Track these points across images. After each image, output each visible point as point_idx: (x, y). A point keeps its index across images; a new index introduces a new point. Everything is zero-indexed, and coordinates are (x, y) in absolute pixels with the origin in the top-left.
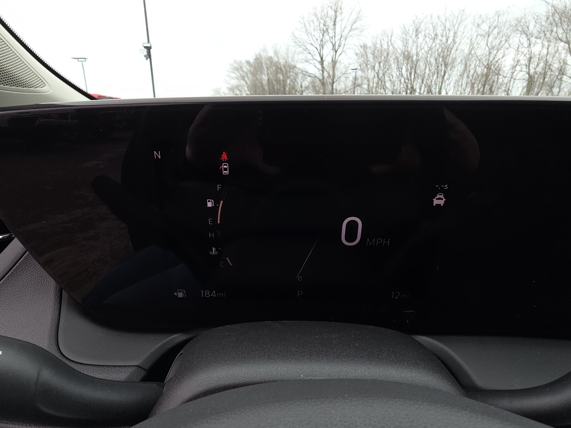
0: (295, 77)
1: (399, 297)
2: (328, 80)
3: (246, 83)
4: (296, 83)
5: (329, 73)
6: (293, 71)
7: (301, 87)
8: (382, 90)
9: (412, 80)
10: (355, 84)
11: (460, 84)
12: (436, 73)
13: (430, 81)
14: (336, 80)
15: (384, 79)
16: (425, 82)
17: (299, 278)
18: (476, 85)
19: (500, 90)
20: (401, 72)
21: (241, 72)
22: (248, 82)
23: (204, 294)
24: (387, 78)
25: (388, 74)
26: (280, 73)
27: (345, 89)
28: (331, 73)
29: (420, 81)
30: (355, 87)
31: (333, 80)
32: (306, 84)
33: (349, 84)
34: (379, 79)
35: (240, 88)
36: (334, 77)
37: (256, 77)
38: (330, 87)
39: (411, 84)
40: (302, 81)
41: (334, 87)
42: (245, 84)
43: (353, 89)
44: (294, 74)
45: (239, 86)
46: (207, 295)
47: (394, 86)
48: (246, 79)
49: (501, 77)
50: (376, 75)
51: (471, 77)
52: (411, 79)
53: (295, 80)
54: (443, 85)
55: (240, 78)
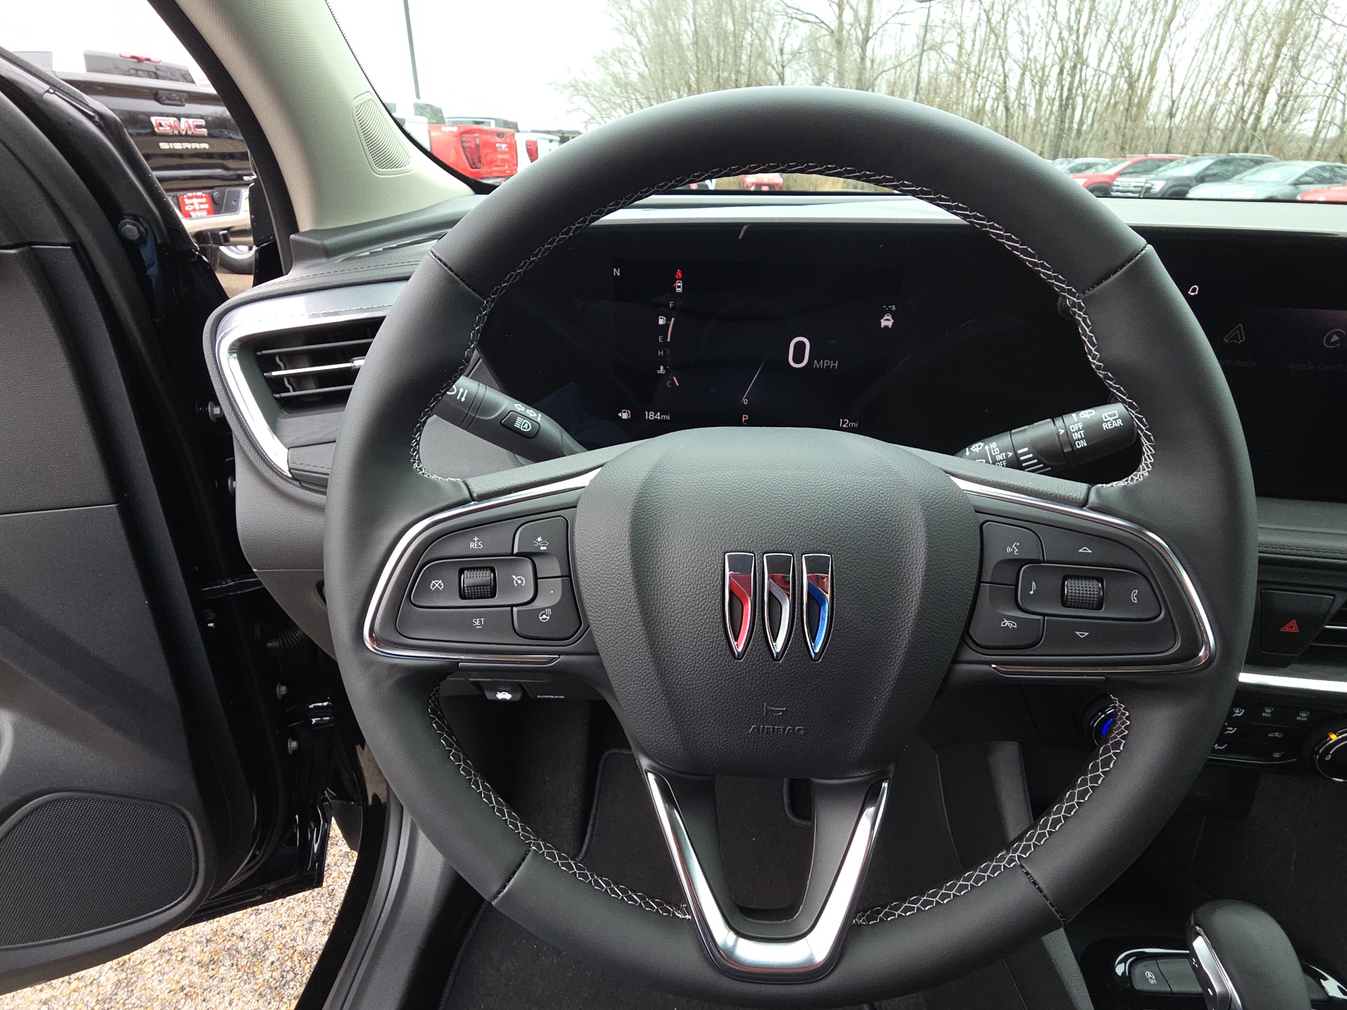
0: (765, 23)
1: (848, 425)
2: (852, 32)
3: (639, 42)
4: (768, 42)
5: (856, 13)
6: (762, 6)
7: (782, 51)
8: (996, 60)
9: (1082, 31)
10: (924, 43)
11: (1213, 42)
12: (1150, 10)
13: (1130, 34)
14: (875, 34)
15: (1005, 28)
16: (1114, 38)
17: (745, 402)
18: (1255, 46)
19: (1320, 63)
20: (1055, 8)
21: (628, 14)
22: (645, 40)
23: (648, 415)
24: (1012, 27)
25: (1016, 12)
26: (727, 14)
27: (897, 57)
28: (863, 13)
29: (1103, 34)
30: (923, 51)
31: (866, 31)
32: (792, 44)
33: (910, 42)
34: (992, 30)
35: (623, 57)
36: (868, 24)
37: (665, 26)
38: (857, 51)
39: (1076, 44)
40: (785, 34)
41: (868, 53)
42: (634, 42)
43: (918, 59)
44: (764, 18)
45: (620, 51)
46: (652, 417)
47: (1029, 50)
48: (639, 29)
49: (1326, 24)
50: (984, 17)
51: (1245, 21)
52: (1078, 30)
53: (767, 32)
54: (1166, 45)
55: (623, 29)
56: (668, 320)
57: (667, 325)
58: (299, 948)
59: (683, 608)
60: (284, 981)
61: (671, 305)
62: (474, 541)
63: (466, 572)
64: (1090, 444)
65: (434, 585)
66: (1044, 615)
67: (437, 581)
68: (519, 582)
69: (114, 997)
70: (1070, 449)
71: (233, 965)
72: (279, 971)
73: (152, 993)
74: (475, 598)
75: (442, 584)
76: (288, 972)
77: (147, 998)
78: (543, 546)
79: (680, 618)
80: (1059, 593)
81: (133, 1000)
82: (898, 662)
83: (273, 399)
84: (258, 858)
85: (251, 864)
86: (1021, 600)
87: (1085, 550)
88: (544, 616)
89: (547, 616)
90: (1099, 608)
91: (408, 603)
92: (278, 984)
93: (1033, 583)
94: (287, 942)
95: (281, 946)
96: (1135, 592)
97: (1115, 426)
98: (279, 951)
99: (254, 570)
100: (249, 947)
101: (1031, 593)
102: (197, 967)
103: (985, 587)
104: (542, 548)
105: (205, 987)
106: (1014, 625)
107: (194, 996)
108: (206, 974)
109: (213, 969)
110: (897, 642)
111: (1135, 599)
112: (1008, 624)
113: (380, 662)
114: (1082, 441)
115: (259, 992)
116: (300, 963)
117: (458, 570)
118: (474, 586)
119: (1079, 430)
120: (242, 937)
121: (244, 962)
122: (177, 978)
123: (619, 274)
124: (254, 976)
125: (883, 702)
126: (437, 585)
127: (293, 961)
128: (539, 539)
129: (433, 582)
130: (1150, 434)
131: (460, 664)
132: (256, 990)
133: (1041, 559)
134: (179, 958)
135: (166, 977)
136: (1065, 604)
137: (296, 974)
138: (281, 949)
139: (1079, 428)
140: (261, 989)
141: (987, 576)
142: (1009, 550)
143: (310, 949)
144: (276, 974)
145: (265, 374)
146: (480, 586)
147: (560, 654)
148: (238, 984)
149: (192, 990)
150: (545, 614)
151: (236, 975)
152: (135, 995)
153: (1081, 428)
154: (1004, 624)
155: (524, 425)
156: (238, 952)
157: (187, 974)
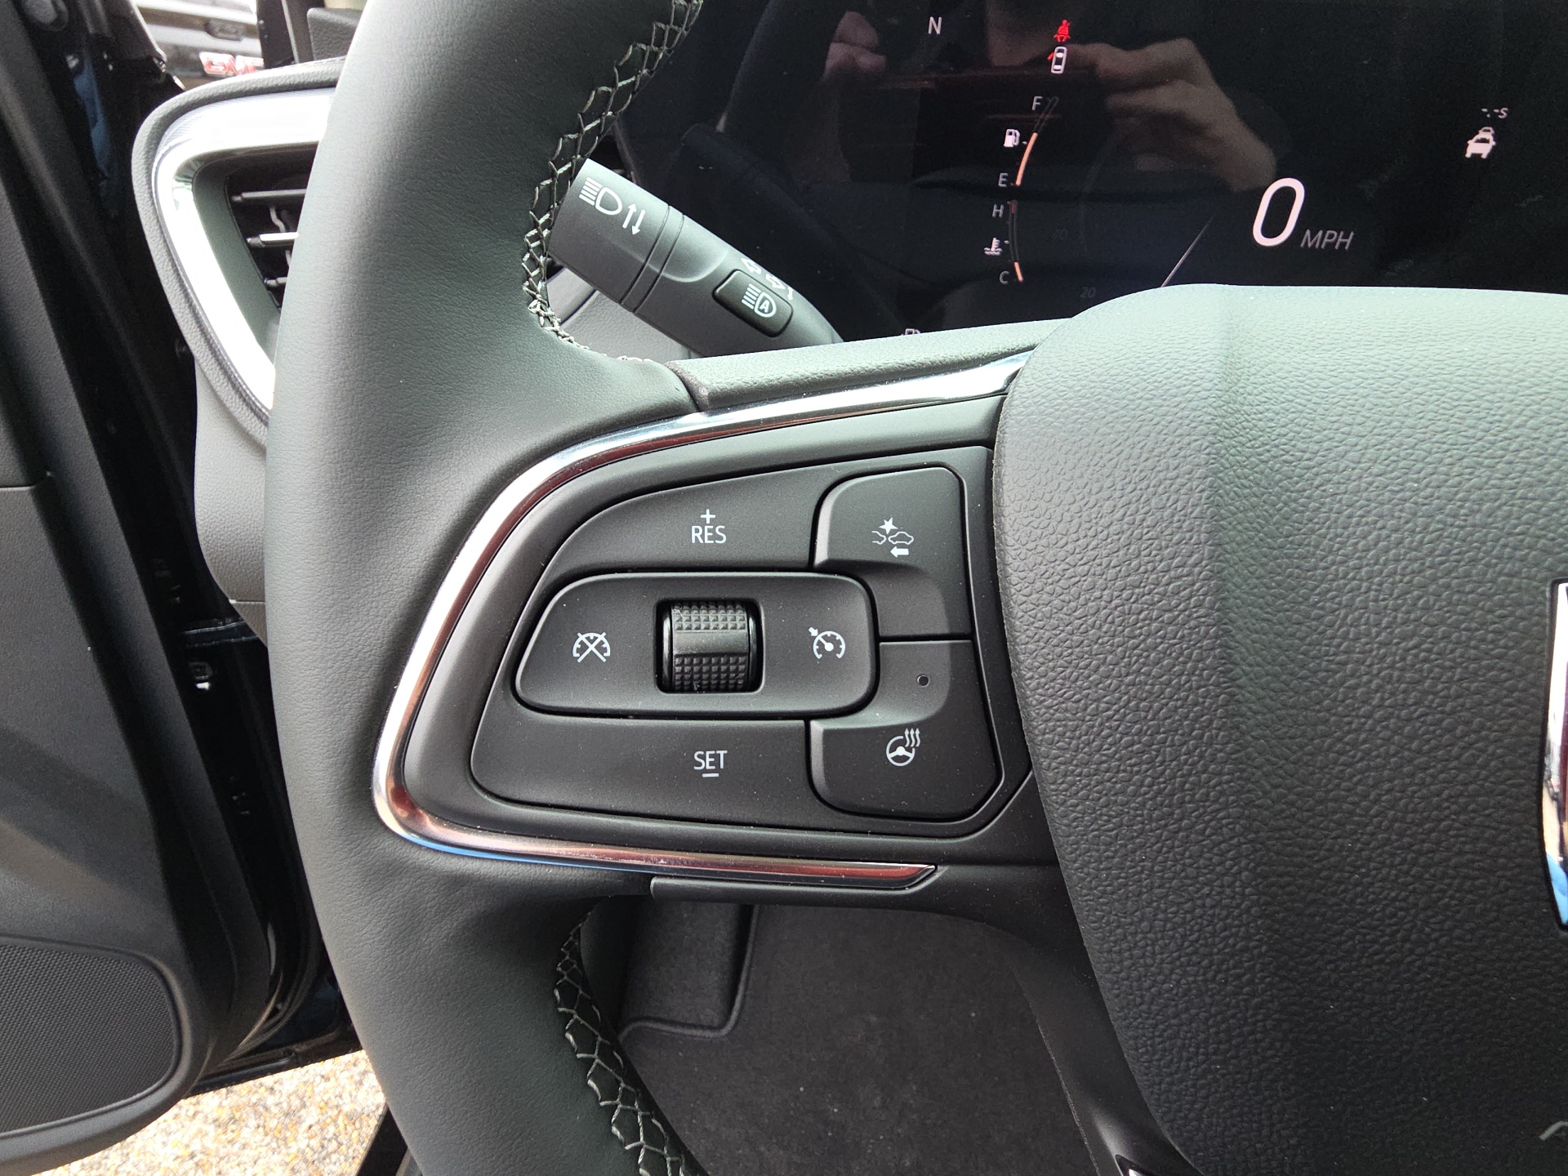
56: (1025, 137)
57: (1019, 150)
58: (346, 1109)
59: (1388, 755)
60: (324, 1153)
61: (1035, 103)
62: (703, 523)
63: (675, 612)
65: (584, 647)
67: (592, 635)
68: (829, 647)
69: (104, 1162)
71: (258, 1127)
72: (318, 1138)
73: (153, 1158)
74: (700, 690)
75: (606, 645)
76: (329, 1140)
77: (146, 1166)
78: (900, 546)
79: (1374, 787)
81: (129, 1167)
83: (265, 289)
84: (281, 1014)
85: (272, 1021)
88: (901, 751)
89: (909, 750)
91: (506, 698)
92: (316, 1156)
94: (330, 1099)
95: (322, 1104)
98: (319, 1111)
99: (232, 602)
100: (280, 1103)
102: (212, 1126)
104: (896, 552)
105: (222, 1155)
107: (207, 1167)
108: (223, 1137)
109: (233, 1131)
113: (419, 869)
115: (291, 1166)
116: (346, 1129)
117: (654, 602)
118: (700, 655)
120: (272, 1089)
121: (272, 1124)
122: (186, 1141)
123: (938, 32)
124: (286, 1144)
126: (592, 647)
127: (336, 1126)
128: (888, 526)
129: (582, 637)
131: (654, 881)
132: (287, 1164)
134: (191, 1113)
135: (172, 1137)
137: (340, 1144)
138: (321, 1108)
140: (295, 1162)
143: (359, 1110)
144: (315, 1143)
145: (249, 240)
146: (718, 655)
147: (936, 859)
148: (264, 1153)
149: (205, 1158)
150: (902, 743)
151: (263, 1140)
152: (131, 1160)
155: (760, 305)
156: (266, 1109)
157: (200, 1136)
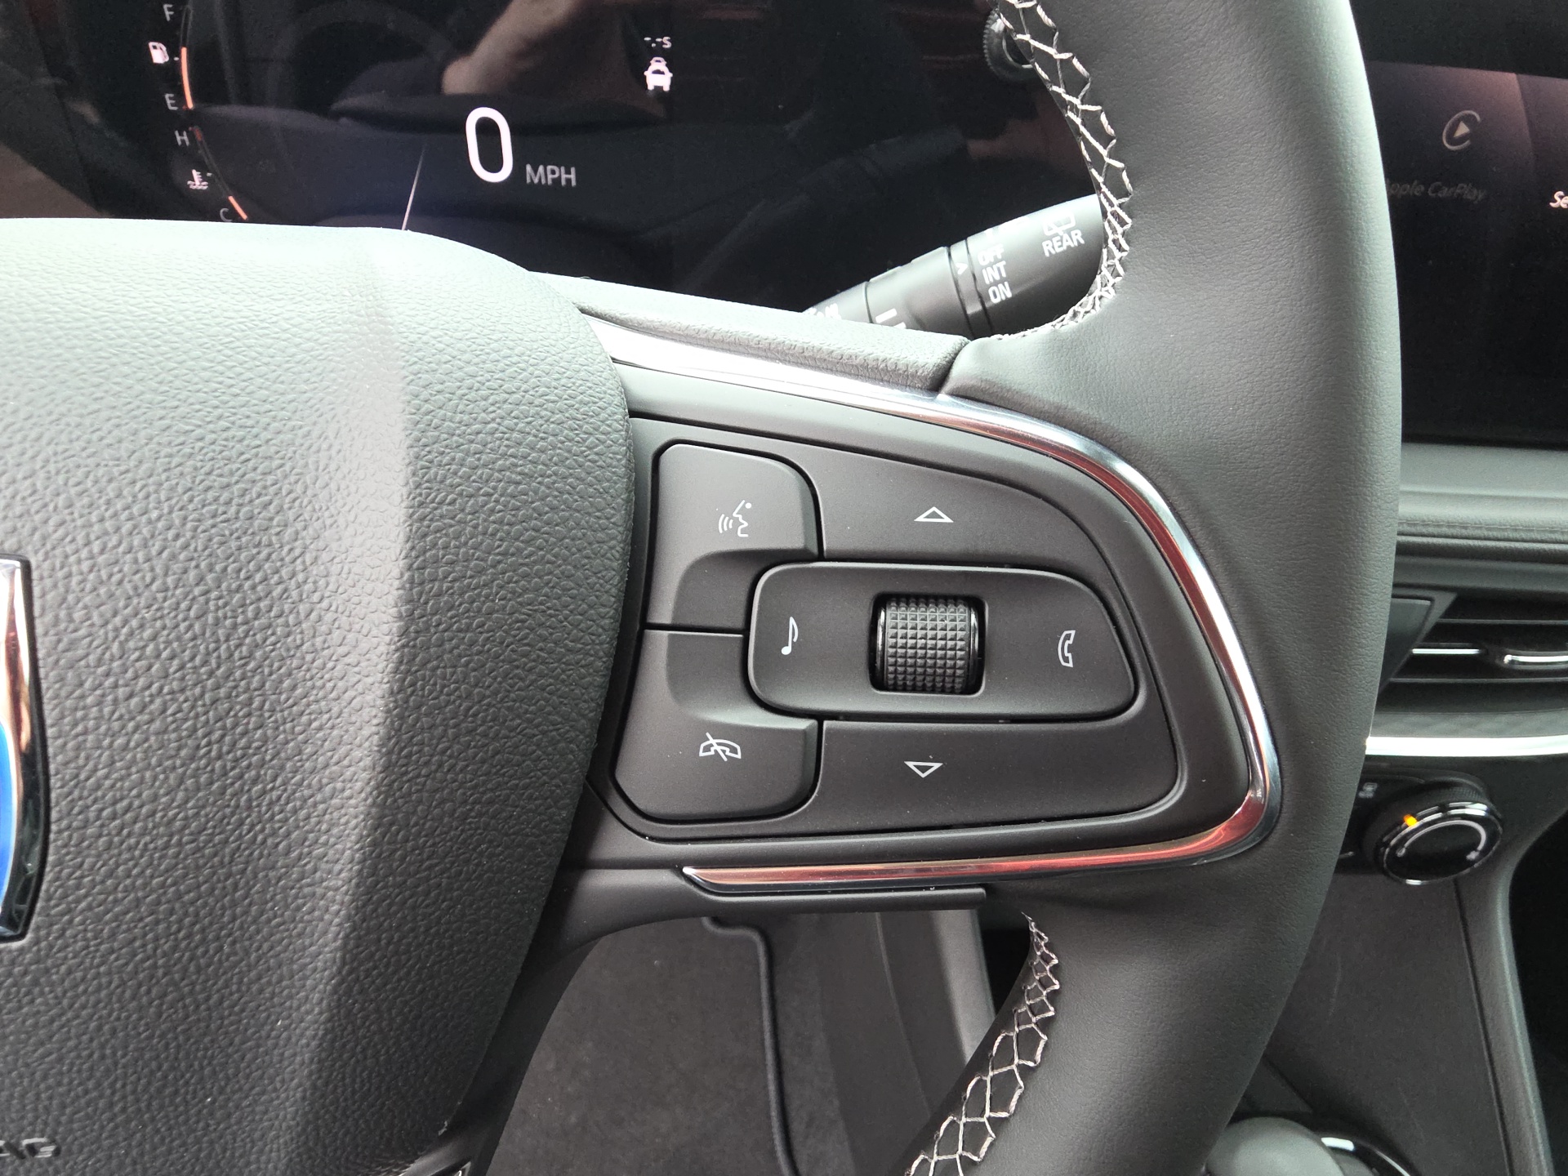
56: (173, 52)
57: (173, 67)
61: (167, 13)
64: (1017, 291)
66: (820, 716)
70: (978, 308)
80: (863, 649)
82: (335, 908)
86: (756, 678)
87: (934, 515)
90: (970, 686)
93: (792, 621)
96: (1068, 637)
97: (1069, 247)
101: (786, 651)
103: (658, 644)
106: (734, 750)
110: (326, 844)
111: (1069, 655)
112: (719, 749)
114: (1000, 286)
119: (997, 261)
125: (309, 1033)
130: (1119, 165)
133: (815, 550)
136: (879, 680)
139: (995, 257)
141: (663, 610)
142: (724, 524)
153: (1000, 257)
154: (707, 749)
